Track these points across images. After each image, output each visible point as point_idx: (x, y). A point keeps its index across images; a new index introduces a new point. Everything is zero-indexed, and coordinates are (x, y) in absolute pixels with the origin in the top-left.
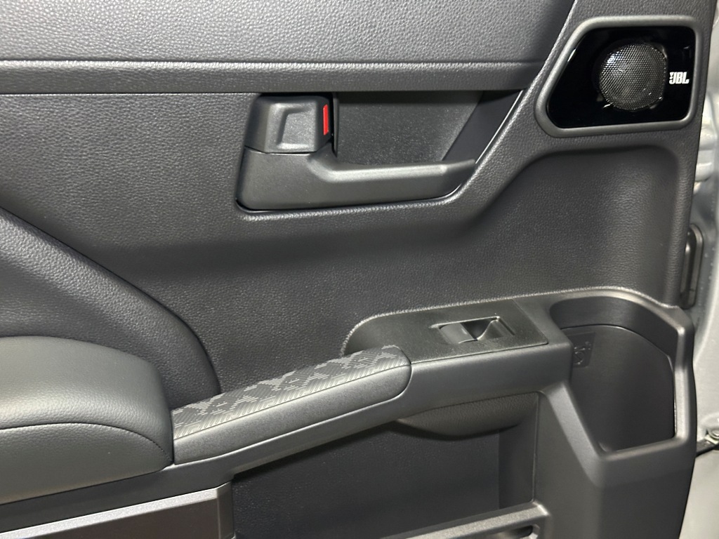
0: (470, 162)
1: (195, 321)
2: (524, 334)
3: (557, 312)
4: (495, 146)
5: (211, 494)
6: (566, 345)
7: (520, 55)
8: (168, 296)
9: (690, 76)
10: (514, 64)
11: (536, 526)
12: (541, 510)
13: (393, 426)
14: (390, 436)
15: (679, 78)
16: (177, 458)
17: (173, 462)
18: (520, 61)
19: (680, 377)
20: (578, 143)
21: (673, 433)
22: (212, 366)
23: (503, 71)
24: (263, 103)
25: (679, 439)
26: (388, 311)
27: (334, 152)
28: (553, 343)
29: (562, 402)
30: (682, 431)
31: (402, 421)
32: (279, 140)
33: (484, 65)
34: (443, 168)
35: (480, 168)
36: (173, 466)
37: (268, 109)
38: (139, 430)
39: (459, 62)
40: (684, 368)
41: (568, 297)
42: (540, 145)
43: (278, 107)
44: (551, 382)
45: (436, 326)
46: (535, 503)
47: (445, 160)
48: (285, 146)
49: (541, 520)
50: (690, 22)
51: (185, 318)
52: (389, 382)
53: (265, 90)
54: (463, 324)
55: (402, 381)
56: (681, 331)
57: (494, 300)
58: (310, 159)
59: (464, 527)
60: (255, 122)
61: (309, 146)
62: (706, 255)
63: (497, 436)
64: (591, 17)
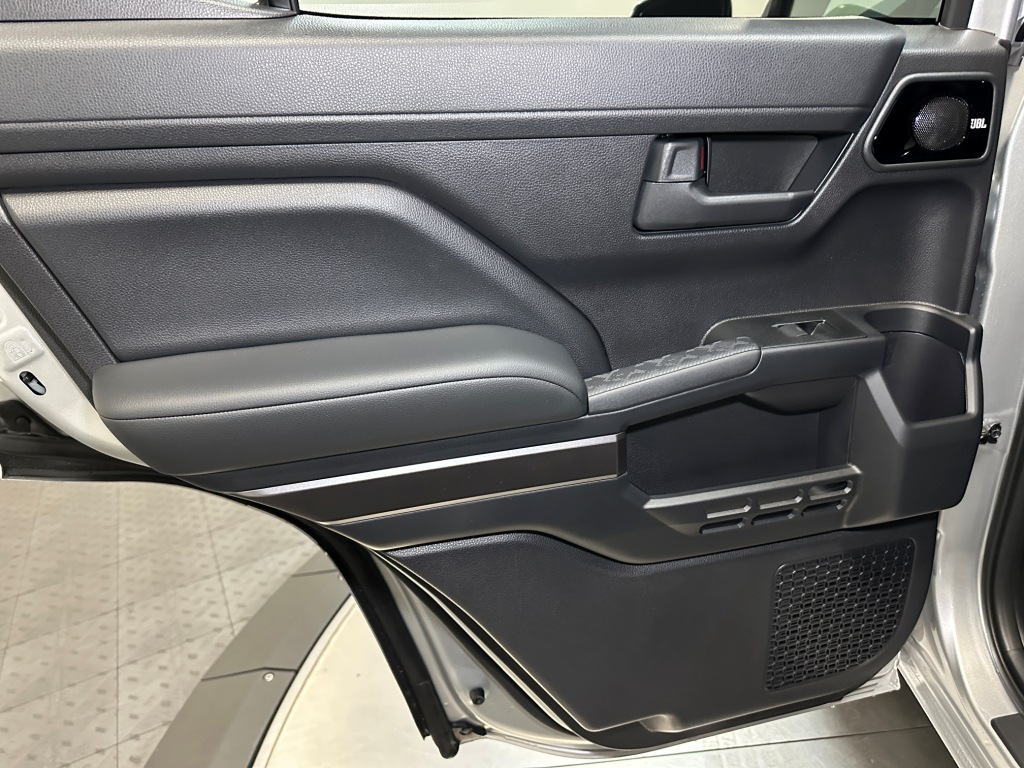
0: (810, 192)
1: (596, 321)
2: (846, 331)
3: (870, 318)
4: (830, 180)
5: (612, 439)
6: (881, 338)
7: (857, 100)
8: (580, 300)
9: (987, 122)
10: (851, 108)
11: (850, 481)
12: (857, 470)
13: (741, 398)
14: (738, 406)
15: (978, 123)
16: (591, 410)
17: (588, 413)
18: (858, 106)
19: (970, 367)
20: (896, 177)
21: (964, 410)
22: (606, 355)
23: (843, 113)
24: (660, 144)
25: (970, 414)
26: (736, 316)
27: (707, 184)
28: (870, 336)
29: (876, 383)
30: (972, 408)
31: (749, 394)
32: (670, 172)
33: (829, 108)
34: (791, 195)
35: (817, 197)
36: (587, 416)
37: (662, 149)
38: (567, 386)
39: (809, 106)
40: (973, 361)
41: (877, 308)
42: (864, 180)
43: (669, 147)
44: (869, 369)
45: (776, 326)
46: (850, 465)
47: (790, 190)
48: (675, 176)
49: (855, 477)
50: (988, 76)
51: (589, 317)
52: (744, 361)
53: (662, 131)
54: (798, 325)
55: (754, 360)
56: (972, 331)
57: (818, 310)
58: (691, 186)
59: (795, 479)
60: (652, 159)
61: (691, 175)
62: (977, 289)
63: (818, 414)
64: (910, 74)
